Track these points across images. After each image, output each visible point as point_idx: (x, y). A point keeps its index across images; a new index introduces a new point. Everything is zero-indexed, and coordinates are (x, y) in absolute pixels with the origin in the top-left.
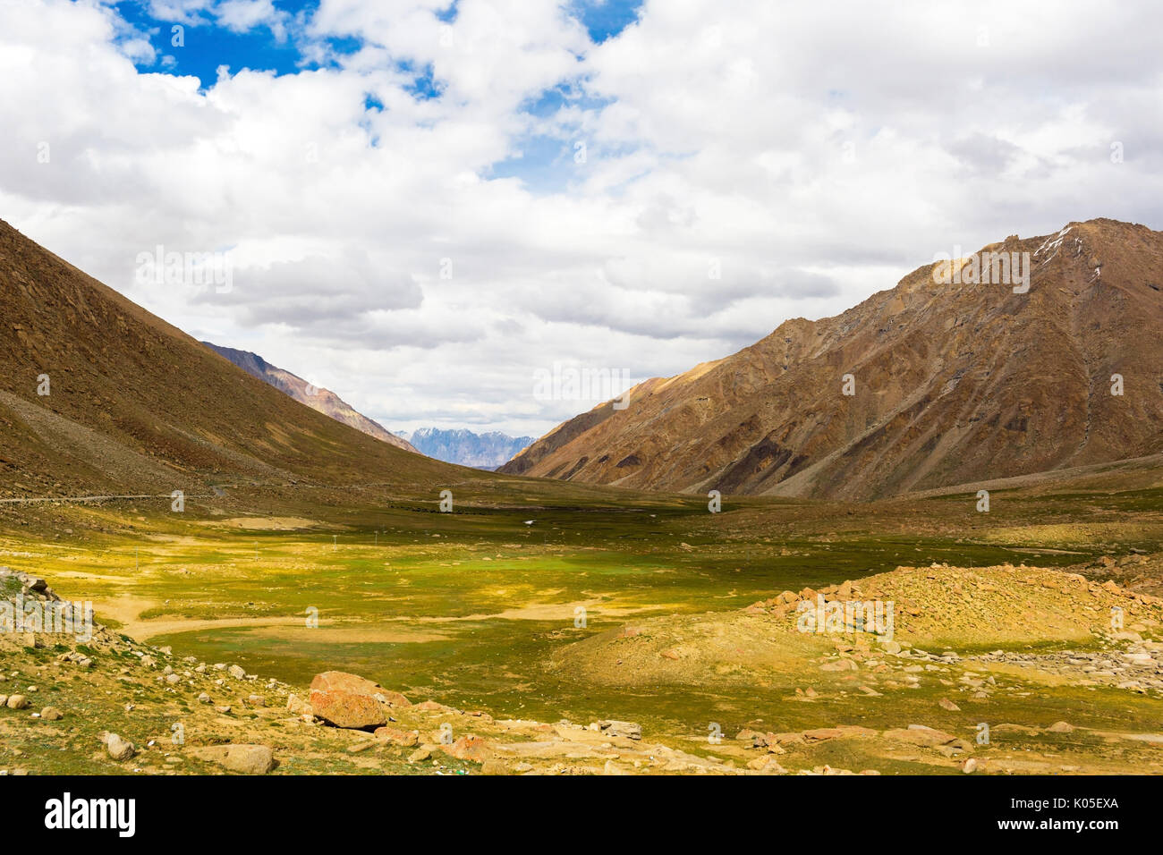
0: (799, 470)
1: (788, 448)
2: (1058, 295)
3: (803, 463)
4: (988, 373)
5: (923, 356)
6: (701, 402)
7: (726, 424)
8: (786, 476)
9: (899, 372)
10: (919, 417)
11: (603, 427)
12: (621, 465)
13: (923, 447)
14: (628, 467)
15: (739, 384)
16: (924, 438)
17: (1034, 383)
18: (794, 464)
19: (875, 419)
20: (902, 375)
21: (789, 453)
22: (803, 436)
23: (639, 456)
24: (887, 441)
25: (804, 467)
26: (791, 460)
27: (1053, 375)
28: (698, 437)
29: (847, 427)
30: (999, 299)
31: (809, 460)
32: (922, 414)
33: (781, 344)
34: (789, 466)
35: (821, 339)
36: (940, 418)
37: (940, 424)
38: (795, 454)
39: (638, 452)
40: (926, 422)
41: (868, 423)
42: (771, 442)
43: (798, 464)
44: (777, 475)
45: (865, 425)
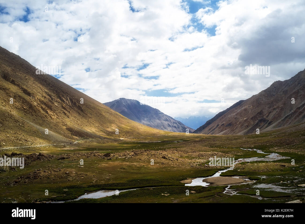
0: (270, 125)
3: (271, 123)
6: (249, 107)
7: (254, 113)
8: (267, 127)
10: (302, 109)
11: (225, 115)
12: (226, 126)
14: (228, 127)
15: (260, 101)
18: (269, 124)
19: (292, 110)
20: (301, 97)
21: (268, 120)
22: (272, 116)
23: (231, 123)
24: (293, 116)
25: (271, 124)
26: (268, 123)
28: (246, 117)
29: (284, 112)
31: (273, 123)
33: (273, 89)
34: (268, 124)
35: (284, 86)
38: (270, 121)
39: (231, 122)
41: (290, 111)
42: (264, 118)
43: (270, 124)
44: (264, 127)
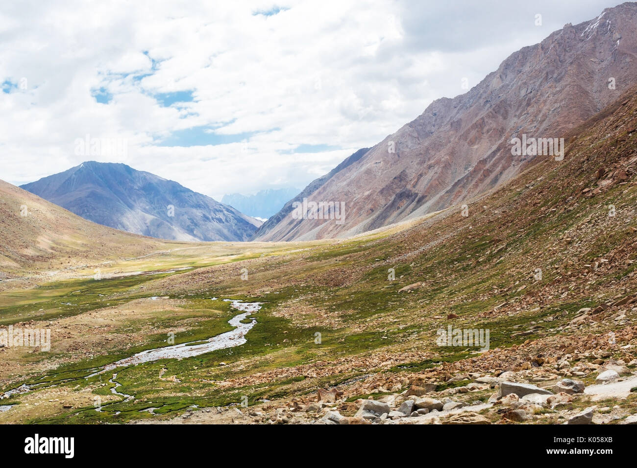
0: (421, 205)
1: (416, 192)
2: (589, 64)
3: (424, 200)
4: (535, 127)
5: (505, 118)
6: (377, 165)
7: (386, 179)
8: (414, 210)
9: (488, 131)
10: (492, 162)
11: (324, 187)
13: (491, 182)
15: (401, 149)
16: (492, 176)
17: (560, 130)
18: (419, 201)
19: (470, 165)
20: (490, 133)
21: (416, 194)
22: (425, 182)
24: (472, 180)
25: (424, 203)
26: (416, 200)
27: (573, 123)
28: (369, 190)
29: (452, 173)
30: (556, 71)
31: (427, 198)
32: (494, 159)
33: (430, 118)
34: (415, 204)
35: (456, 110)
36: (503, 161)
37: (503, 165)
38: (420, 195)
40: (495, 165)
41: (466, 169)
42: (407, 189)
44: (408, 210)
45: (464, 169)
